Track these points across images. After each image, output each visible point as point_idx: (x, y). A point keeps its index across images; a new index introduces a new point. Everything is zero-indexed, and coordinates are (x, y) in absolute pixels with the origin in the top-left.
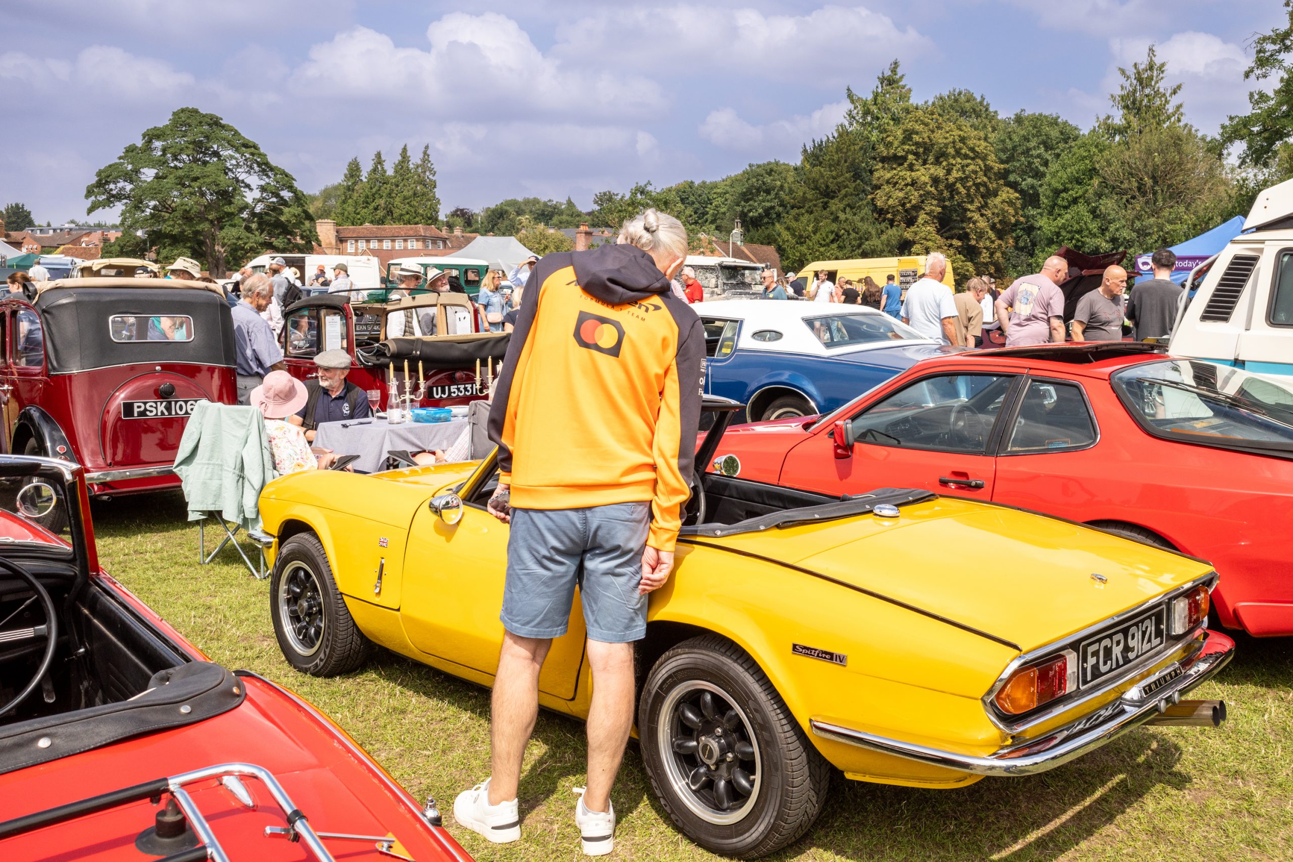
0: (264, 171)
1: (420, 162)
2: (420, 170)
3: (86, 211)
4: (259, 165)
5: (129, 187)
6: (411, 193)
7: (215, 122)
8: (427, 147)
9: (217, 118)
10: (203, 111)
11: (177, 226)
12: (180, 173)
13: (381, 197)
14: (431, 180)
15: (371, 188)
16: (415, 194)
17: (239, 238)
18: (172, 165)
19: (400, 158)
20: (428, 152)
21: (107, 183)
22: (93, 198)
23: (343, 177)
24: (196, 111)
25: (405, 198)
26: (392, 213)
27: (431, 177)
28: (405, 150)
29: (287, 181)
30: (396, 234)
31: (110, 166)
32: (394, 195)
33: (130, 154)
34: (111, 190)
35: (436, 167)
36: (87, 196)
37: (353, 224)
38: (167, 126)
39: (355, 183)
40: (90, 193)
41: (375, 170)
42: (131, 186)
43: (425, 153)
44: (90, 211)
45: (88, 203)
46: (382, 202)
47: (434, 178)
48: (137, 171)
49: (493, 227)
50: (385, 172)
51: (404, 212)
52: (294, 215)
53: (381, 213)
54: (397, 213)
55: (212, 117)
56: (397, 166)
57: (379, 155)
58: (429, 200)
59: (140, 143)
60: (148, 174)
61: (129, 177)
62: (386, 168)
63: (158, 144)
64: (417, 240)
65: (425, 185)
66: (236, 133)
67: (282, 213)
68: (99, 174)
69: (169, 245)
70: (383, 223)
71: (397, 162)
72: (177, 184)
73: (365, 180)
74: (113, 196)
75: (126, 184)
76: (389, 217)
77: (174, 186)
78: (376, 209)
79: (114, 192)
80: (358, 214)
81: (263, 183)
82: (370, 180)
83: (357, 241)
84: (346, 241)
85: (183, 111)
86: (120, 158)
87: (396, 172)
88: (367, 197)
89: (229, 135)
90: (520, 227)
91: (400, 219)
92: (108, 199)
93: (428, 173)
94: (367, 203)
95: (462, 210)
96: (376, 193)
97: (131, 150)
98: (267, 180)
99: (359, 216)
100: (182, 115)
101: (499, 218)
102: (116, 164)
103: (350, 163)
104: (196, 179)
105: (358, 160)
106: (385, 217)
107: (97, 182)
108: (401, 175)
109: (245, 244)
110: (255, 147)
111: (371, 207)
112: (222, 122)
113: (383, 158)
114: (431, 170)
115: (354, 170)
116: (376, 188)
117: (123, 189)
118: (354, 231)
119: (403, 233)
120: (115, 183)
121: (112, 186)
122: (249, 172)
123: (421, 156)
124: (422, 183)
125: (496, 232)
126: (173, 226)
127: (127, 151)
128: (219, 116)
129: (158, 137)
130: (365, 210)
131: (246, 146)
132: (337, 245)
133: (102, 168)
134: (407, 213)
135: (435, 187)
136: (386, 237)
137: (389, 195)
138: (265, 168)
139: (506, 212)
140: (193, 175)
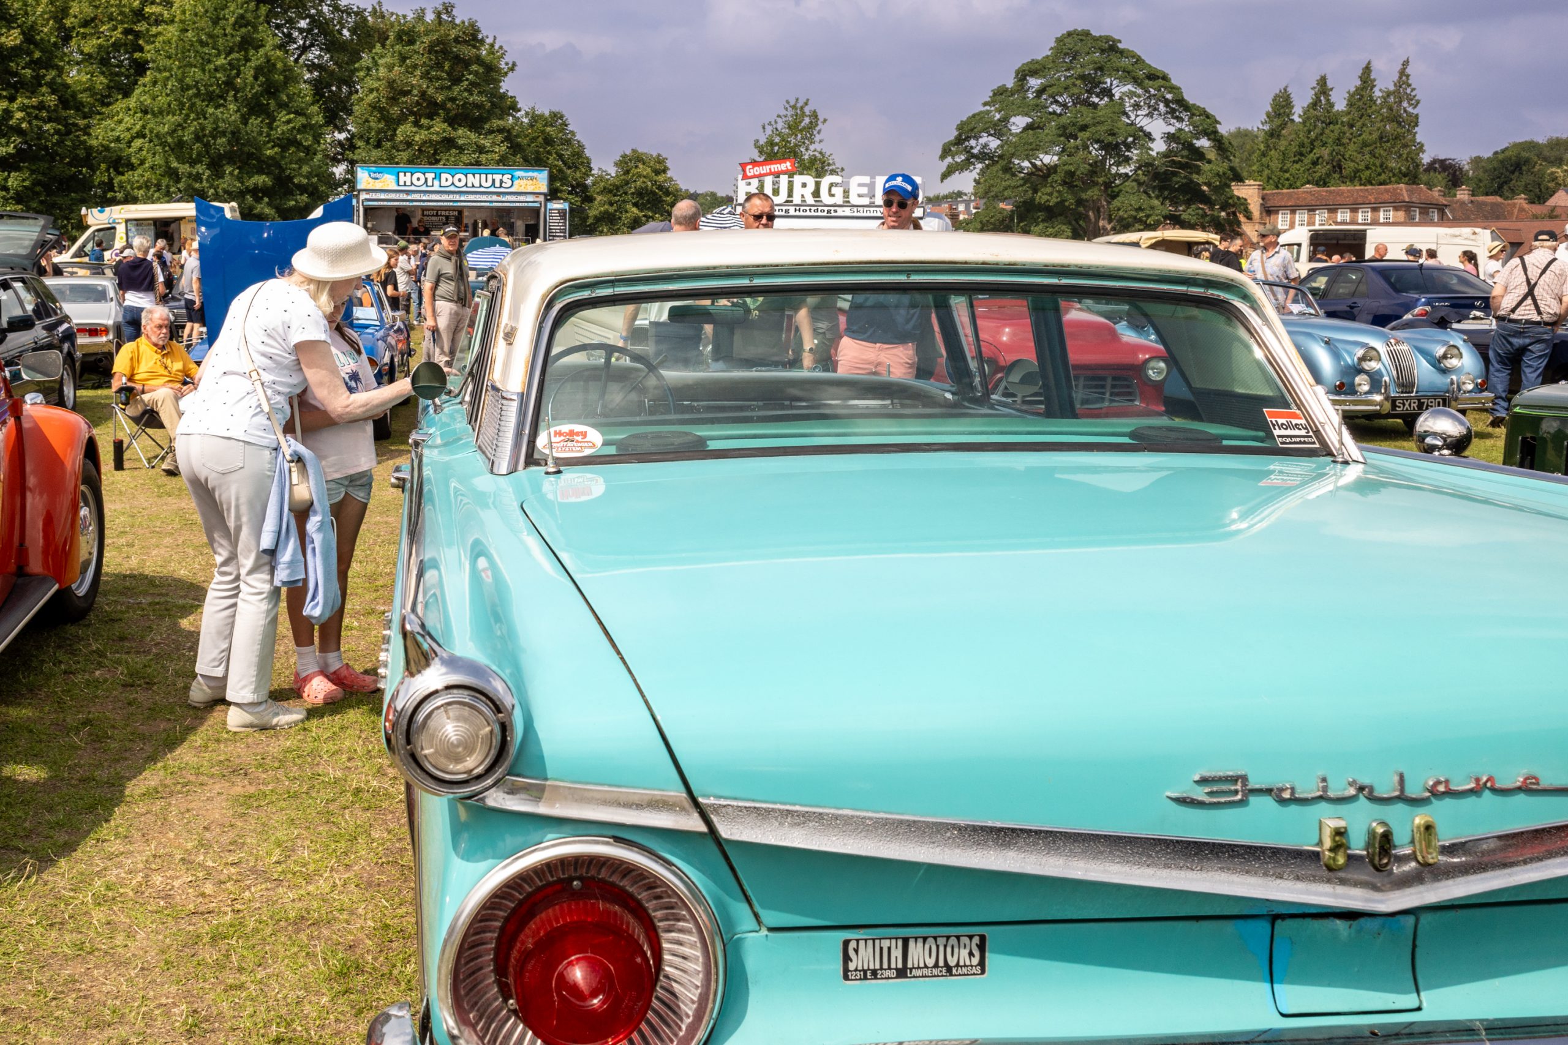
0: (1172, 112)
1: (1392, 88)
2: (1392, 99)
3: (939, 177)
4: (1167, 103)
5: (994, 143)
6: (1375, 136)
7: (1110, 47)
8: (1406, 63)
9: (1114, 41)
10: (1095, 33)
11: (1055, 194)
12: (1064, 120)
13: (1324, 144)
14: (1409, 115)
15: (1309, 132)
16: (1381, 138)
17: (1140, 209)
18: (1051, 110)
19: (1358, 83)
20: (1408, 71)
21: (968, 139)
22: (949, 160)
23: (1264, 117)
24: (1087, 33)
25: (1365, 144)
26: (1340, 167)
27: (1410, 110)
28: (1367, 69)
29: (1208, 126)
30: (1360, 200)
31: (974, 116)
32: (1345, 141)
33: (998, 98)
34: (972, 148)
35: (1419, 94)
36: (943, 157)
37: (1277, 187)
38: (1047, 57)
39: (1284, 125)
40: (946, 152)
41: (1315, 104)
42: (998, 142)
43: (1402, 73)
44: (944, 176)
45: (943, 166)
46: (1325, 152)
47: (1415, 112)
48: (1005, 120)
49: (1500, 187)
50: (1332, 105)
51: (1362, 167)
52: (1218, 175)
53: (1322, 170)
54: (1349, 167)
55: (1108, 39)
56: (1352, 96)
57: (1323, 81)
58: (1405, 146)
59: (1010, 83)
60: (1018, 123)
61: (999, 129)
62: (1333, 99)
63: (1035, 83)
64: (1396, 209)
65: (1399, 123)
66: (1139, 60)
67: (1198, 171)
68: (960, 127)
69: (1043, 221)
70: (1325, 184)
71: (1353, 89)
72: (1060, 136)
73: (1297, 119)
74: (973, 156)
75: (991, 138)
76: (1337, 176)
77: (1055, 138)
78: (1315, 163)
79: (975, 151)
80: (1286, 171)
81: (1172, 130)
82: (1306, 119)
83: (1293, 212)
84: (1277, 212)
85: (1070, 34)
86: (985, 104)
87: (1350, 104)
88: (1302, 145)
89: (1125, 62)
90: (1552, 185)
91: (1355, 177)
92: (967, 159)
93: (1405, 104)
94: (1301, 154)
95: (1442, 162)
96: (1316, 138)
97: (1000, 93)
98: (1178, 125)
99: (1287, 175)
100: (1067, 40)
101: (1513, 172)
102: (981, 112)
103: (1276, 97)
104: (1084, 128)
105: (1289, 90)
106: (1328, 175)
107: (956, 138)
108: (1359, 109)
109: (1148, 216)
110: (1165, 78)
111: (1307, 160)
112: (1120, 46)
113: (1330, 84)
114: (1410, 98)
115: (1282, 104)
116: (1317, 131)
117: (985, 146)
118: (1290, 195)
119: (1372, 198)
120: (977, 138)
121: (973, 142)
122: (1150, 115)
123: (1396, 77)
124: (1396, 119)
125: (1507, 194)
126: (1050, 194)
127: (995, 94)
128: (1116, 37)
129: (1034, 73)
130: (1297, 166)
131: (1153, 76)
132: (1261, 218)
133: (964, 119)
134: (1367, 168)
135: (1417, 125)
136: (1343, 206)
137: (1338, 141)
138: (1178, 106)
139: (1527, 161)
140: (1081, 121)
